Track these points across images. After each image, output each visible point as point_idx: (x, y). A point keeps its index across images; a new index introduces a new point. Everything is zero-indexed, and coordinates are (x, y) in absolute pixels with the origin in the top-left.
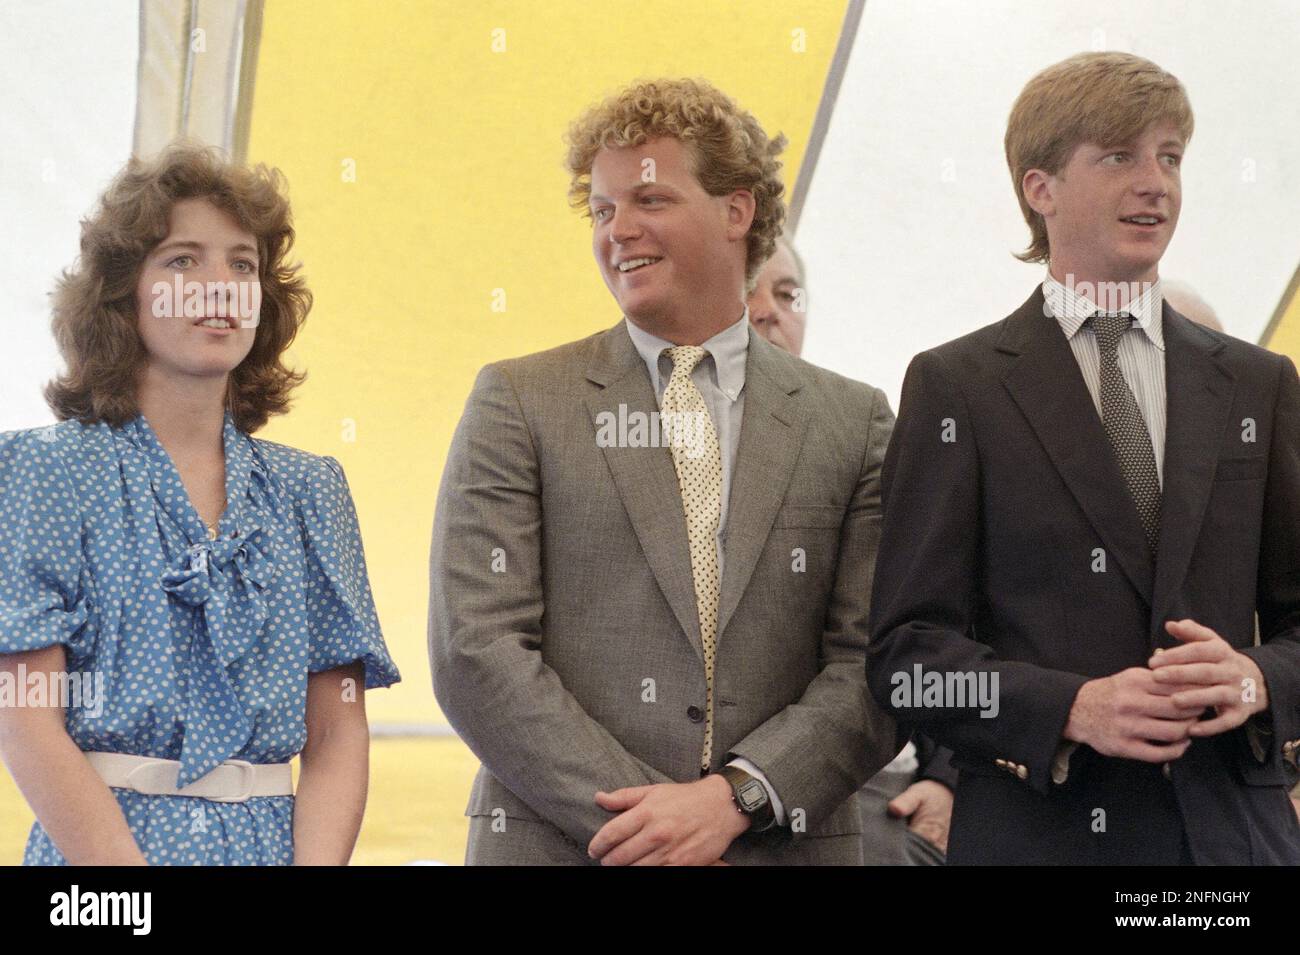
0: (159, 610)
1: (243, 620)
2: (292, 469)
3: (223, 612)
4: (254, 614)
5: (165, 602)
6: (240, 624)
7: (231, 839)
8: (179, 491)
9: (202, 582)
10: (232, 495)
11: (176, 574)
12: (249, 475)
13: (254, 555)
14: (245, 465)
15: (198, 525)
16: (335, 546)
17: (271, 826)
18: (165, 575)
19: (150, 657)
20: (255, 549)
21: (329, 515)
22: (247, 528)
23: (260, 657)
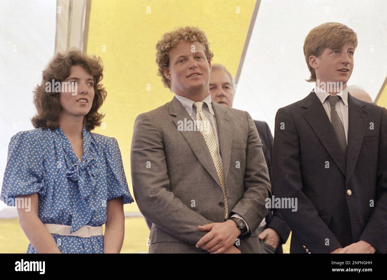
0: (65, 182)
1: (89, 185)
2: (102, 141)
3: (83, 183)
4: (92, 183)
5: (66, 180)
6: (88, 186)
7: (86, 248)
8: (70, 148)
9: (77, 174)
10: (85, 149)
11: (70, 172)
12: (90, 143)
13: (92, 167)
14: (89, 141)
15: (76, 158)
16: (115, 163)
17: (97, 244)
18: (67, 172)
19: (62, 196)
20: (92, 165)
21: (113, 154)
22: (90, 159)
23: (94, 195)
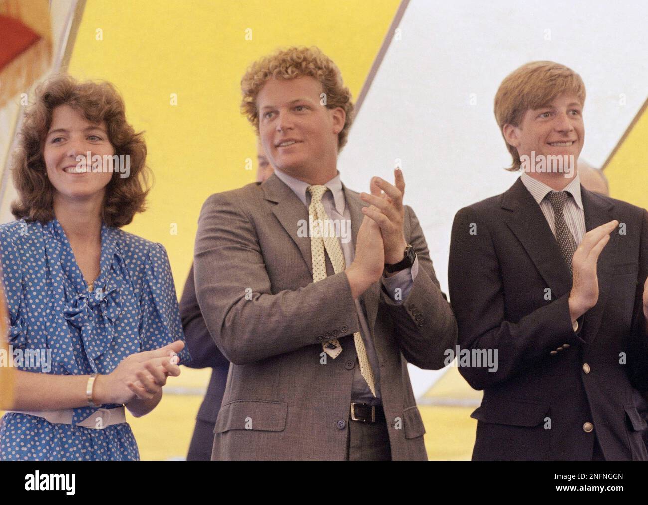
0: (64, 327)
1: (101, 337)
2: (141, 247)
3: (90, 332)
4: (108, 335)
5: (66, 323)
6: (99, 339)
7: (96, 447)
8: (73, 264)
9: (84, 315)
10: (104, 269)
11: (71, 309)
12: (113, 257)
13: (111, 304)
14: (111, 251)
15: (83, 283)
16: (163, 293)
18: (65, 310)
19: (60, 352)
20: (111, 300)
21: (160, 276)
22: (110, 286)
23: (113, 356)
